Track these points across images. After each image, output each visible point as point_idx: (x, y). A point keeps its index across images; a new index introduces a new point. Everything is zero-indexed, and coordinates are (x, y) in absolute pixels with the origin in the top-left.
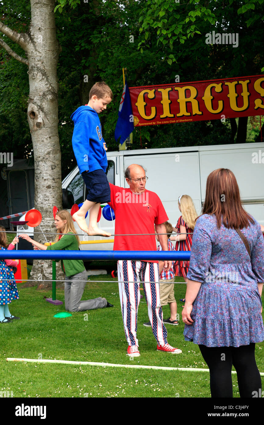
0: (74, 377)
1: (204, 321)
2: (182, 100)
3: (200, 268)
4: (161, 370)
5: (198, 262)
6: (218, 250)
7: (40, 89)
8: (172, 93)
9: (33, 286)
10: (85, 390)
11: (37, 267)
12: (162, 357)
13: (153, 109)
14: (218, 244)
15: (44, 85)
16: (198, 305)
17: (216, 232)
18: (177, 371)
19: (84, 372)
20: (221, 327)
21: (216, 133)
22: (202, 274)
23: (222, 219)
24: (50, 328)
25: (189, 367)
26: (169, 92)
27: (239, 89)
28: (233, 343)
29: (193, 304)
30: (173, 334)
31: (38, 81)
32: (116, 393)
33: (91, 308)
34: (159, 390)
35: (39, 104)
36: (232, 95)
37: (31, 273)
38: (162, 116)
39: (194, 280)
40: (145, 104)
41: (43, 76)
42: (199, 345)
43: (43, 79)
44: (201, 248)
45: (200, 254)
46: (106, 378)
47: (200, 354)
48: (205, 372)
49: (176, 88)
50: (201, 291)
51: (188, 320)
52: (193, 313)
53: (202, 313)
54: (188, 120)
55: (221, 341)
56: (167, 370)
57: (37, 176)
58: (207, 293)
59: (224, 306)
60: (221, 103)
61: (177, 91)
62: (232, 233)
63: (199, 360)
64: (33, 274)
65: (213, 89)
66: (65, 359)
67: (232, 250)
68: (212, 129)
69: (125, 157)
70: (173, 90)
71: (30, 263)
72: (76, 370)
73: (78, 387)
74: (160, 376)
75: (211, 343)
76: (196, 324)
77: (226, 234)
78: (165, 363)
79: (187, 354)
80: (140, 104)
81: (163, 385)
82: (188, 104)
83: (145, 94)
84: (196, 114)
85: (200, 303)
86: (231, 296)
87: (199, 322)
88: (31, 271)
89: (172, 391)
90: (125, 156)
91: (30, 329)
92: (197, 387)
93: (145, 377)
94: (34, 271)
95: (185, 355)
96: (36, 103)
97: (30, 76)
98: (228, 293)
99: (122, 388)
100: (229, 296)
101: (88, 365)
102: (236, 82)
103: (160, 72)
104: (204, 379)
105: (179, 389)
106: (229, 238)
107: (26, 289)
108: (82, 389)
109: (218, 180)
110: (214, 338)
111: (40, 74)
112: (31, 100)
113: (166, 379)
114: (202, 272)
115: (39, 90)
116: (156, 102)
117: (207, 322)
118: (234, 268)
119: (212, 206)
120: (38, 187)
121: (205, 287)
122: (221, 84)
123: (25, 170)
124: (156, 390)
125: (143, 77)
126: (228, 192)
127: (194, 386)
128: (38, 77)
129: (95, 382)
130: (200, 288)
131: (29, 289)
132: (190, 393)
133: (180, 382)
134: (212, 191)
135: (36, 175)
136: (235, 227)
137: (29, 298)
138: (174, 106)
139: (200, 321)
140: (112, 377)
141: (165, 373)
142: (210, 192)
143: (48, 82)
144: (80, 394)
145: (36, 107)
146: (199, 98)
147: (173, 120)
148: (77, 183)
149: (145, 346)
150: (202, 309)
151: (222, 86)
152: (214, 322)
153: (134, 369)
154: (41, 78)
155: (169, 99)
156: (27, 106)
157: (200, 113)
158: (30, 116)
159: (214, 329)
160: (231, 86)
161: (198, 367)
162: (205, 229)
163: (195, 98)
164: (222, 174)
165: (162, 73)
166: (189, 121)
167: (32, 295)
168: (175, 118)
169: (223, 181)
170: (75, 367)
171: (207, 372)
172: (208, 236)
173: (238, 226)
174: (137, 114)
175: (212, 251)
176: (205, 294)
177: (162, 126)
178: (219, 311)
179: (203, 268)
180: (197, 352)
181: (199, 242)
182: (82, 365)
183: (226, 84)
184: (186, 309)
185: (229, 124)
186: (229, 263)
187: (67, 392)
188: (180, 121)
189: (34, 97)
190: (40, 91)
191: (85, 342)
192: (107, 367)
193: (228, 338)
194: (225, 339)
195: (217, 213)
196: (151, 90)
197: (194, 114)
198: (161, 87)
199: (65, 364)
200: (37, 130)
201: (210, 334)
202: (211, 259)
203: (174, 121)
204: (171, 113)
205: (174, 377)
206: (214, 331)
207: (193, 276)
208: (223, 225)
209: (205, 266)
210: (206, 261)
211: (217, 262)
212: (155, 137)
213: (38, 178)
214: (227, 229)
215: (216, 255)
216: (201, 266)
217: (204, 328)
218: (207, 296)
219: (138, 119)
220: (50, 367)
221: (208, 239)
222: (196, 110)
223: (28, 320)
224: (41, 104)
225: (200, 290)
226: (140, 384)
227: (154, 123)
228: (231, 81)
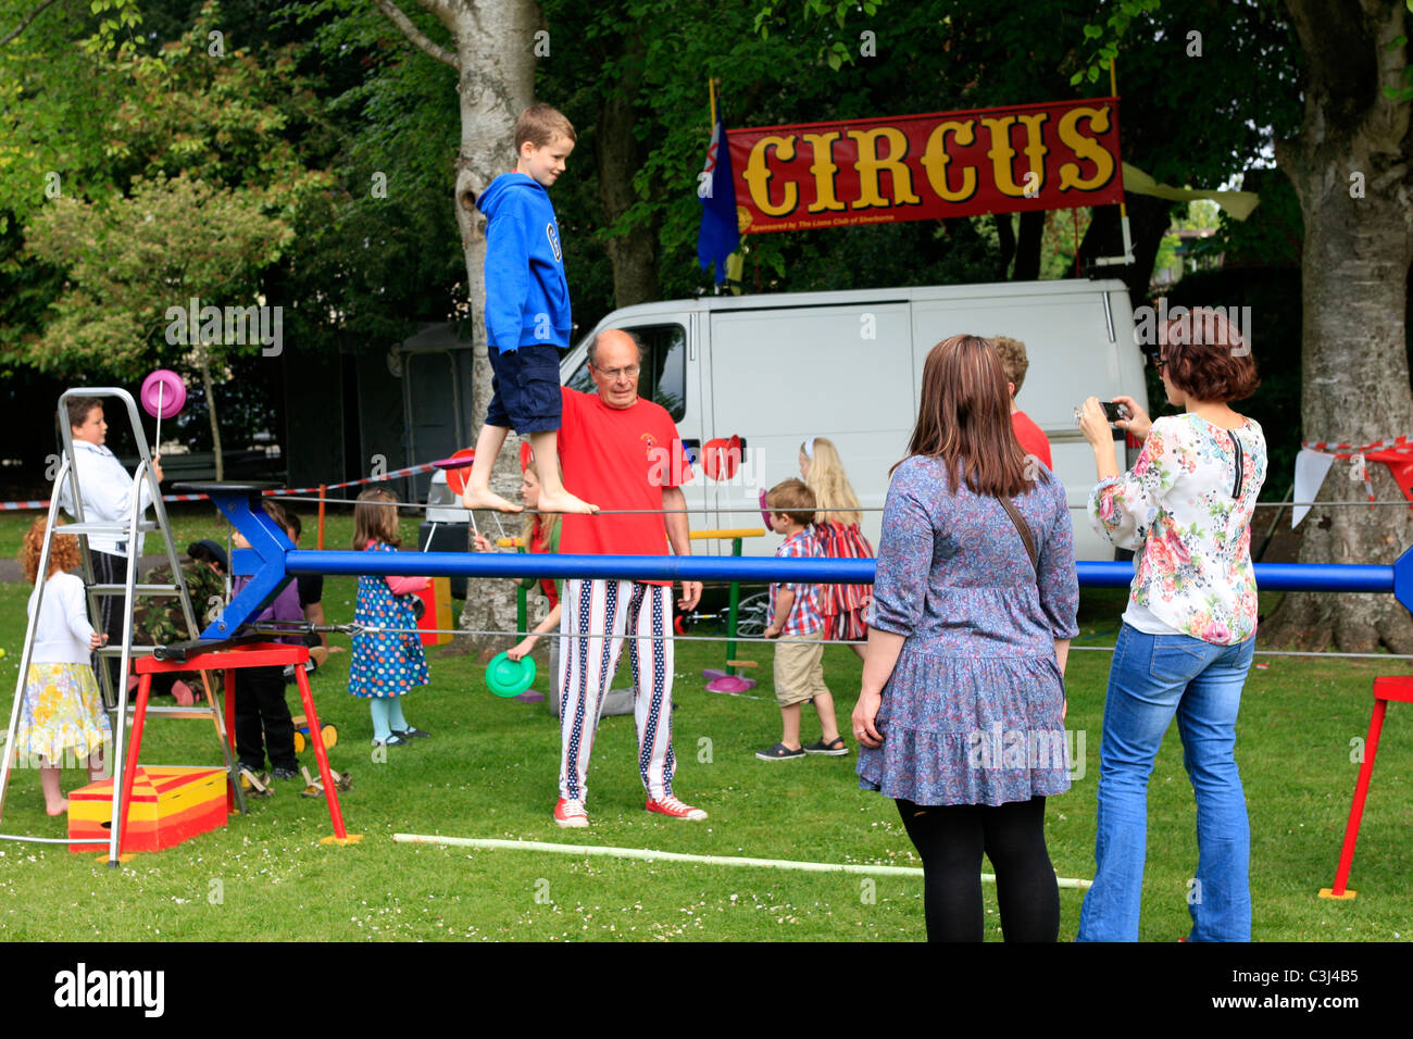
0: (570, 886)
1: (911, 737)
2: (867, 164)
3: (901, 598)
4: (800, 870)
5: (897, 580)
6: (950, 552)
7: (488, 131)
8: (842, 146)
9: (467, 653)
10: (597, 918)
11: (477, 603)
12: (803, 838)
13: (790, 189)
14: (949, 536)
15: (499, 121)
16: (896, 695)
17: (945, 502)
18: (842, 874)
19: (596, 873)
20: (955, 754)
21: (960, 257)
22: (906, 612)
23: (960, 468)
24: (511, 761)
25: (872, 863)
26: (832, 143)
27: (1017, 136)
28: (986, 794)
29: (882, 693)
30: (832, 780)
31: (485, 110)
32: (679, 926)
33: (617, 712)
34: (792, 921)
35: (487, 172)
36: (1001, 152)
37: (462, 620)
38: (813, 208)
39: (886, 628)
40: (768, 173)
41: (497, 97)
42: (898, 801)
43: (497, 105)
44: (905, 546)
45: (901, 560)
46: (654, 889)
47: (902, 830)
48: (914, 876)
49: (851, 134)
50: (904, 657)
51: (869, 735)
52: (882, 717)
53: (905, 716)
54: (881, 219)
55: (954, 790)
56: (814, 872)
57: (479, 363)
58: (920, 664)
59: (963, 699)
60: (969, 174)
61: (854, 140)
62: (989, 505)
63: (901, 846)
64: (468, 622)
65: (948, 136)
66: (547, 840)
67: (986, 551)
68: (949, 247)
69: (713, 315)
70: (842, 137)
71: (459, 593)
72: (575, 868)
73: (580, 910)
74: (795, 884)
75: (927, 796)
76: (890, 744)
77: (972, 510)
78: (810, 852)
79: (870, 831)
80: (756, 176)
81: (803, 908)
82: (883, 175)
83: (768, 146)
84: (904, 203)
85: (901, 690)
86: (984, 671)
87: (896, 742)
88: (460, 614)
89: (827, 923)
90: (712, 311)
91: (456, 764)
92: (892, 914)
93: (755, 887)
94: (469, 613)
95: (865, 833)
96: (477, 168)
97: (464, 97)
98: (976, 665)
99: (695, 915)
100: (977, 672)
101: (607, 857)
102: (1011, 120)
103: (810, 95)
104: (911, 894)
105: (844, 919)
106: (981, 520)
107: (448, 660)
108: (589, 916)
109: (953, 367)
110: (936, 782)
111: (489, 92)
112: (467, 160)
113: (810, 895)
114: (906, 608)
115: (486, 136)
116: (798, 169)
117: (917, 739)
118: (992, 600)
119: (935, 434)
120: (481, 391)
121: (913, 646)
122: (970, 123)
123: (450, 350)
124: (785, 921)
125: (766, 107)
126: (980, 400)
127: (885, 911)
128: (484, 99)
129: (623, 898)
130: (902, 650)
131: (457, 660)
132: (872, 930)
133: (849, 901)
134: (937, 396)
135: (475, 359)
136: (996, 491)
137: (456, 685)
138: (847, 181)
139: (900, 737)
140: (669, 887)
141: (808, 879)
142: (931, 397)
143: (512, 114)
144: (585, 927)
145: (478, 179)
146: (912, 160)
147: (842, 218)
148: (586, 384)
149: (758, 810)
150: (906, 706)
151: (973, 129)
152: (936, 740)
153: (727, 867)
154: (492, 103)
155: (833, 162)
156: (456, 178)
157: (916, 200)
158: (462, 203)
159: (936, 759)
160: (999, 128)
161: (897, 865)
162: (917, 496)
163: (902, 160)
164: (965, 350)
165: (817, 95)
166: (887, 223)
167: (463, 677)
168: (848, 211)
169: (966, 368)
170: (574, 861)
171: (919, 877)
172: (923, 514)
173: (1006, 489)
174: (748, 201)
175: (934, 554)
176: (915, 666)
177: (814, 232)
178: (950, 712)
179: (910, 598)
180: (895, 827)
181: (899, 529)
182: (591, 856)
183: (985, 122)
184: (863, 706)
185: (995, 235)
186: (978, 586)
187: (551, 921)
188: (863, 219)
189: (474, 152)
190: (490, 138)
191: (600, 797)
192: (656, 861)
193: (973, 782)
194: (966, 786)
195: (948, 455)
196: (784, 137)
197: (898, 201)
198: (810, 130)
199: (547, 853)
200: (480, 240)
201: (924, 771)
202: (932, 573)
203: (846, 221)
204: (837, 198)
205: (833, 889)
206: (936, 765)
207: (882, 618)
208: (964, 486)
209: (914, 593)
210: (918, 579)
211: (947, 583)
212: (797, 265)
213: (482, 369)
214: (974, 497)
215: (945, 563)
216: (904, 593)
217: (910, 757)
218: (920, 672)
219: (748, 213)
220: (506, 859)
221: (923, 521)
222: (903, 193)
223: (450, 739)
224: (492, 173)
225: (900, 656)
226: (741, 904)
227: (792, 226)
228: (998, 116)
